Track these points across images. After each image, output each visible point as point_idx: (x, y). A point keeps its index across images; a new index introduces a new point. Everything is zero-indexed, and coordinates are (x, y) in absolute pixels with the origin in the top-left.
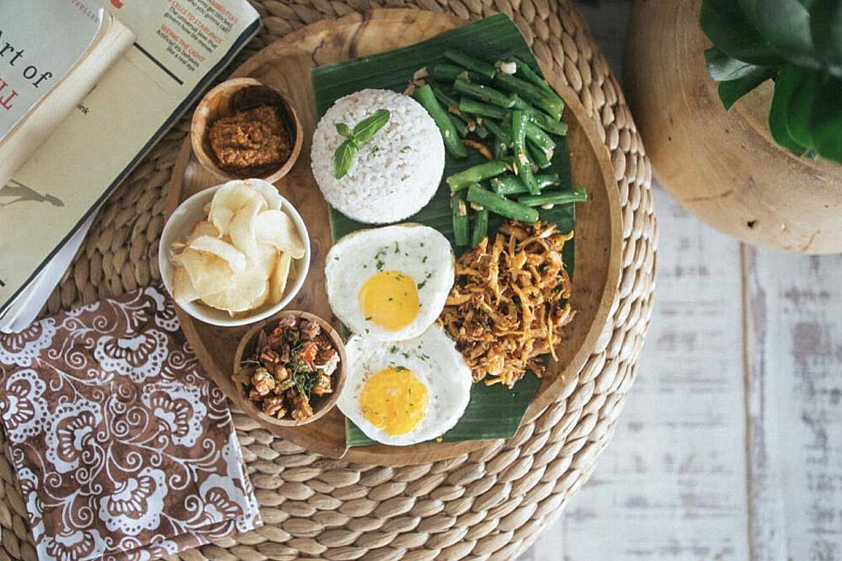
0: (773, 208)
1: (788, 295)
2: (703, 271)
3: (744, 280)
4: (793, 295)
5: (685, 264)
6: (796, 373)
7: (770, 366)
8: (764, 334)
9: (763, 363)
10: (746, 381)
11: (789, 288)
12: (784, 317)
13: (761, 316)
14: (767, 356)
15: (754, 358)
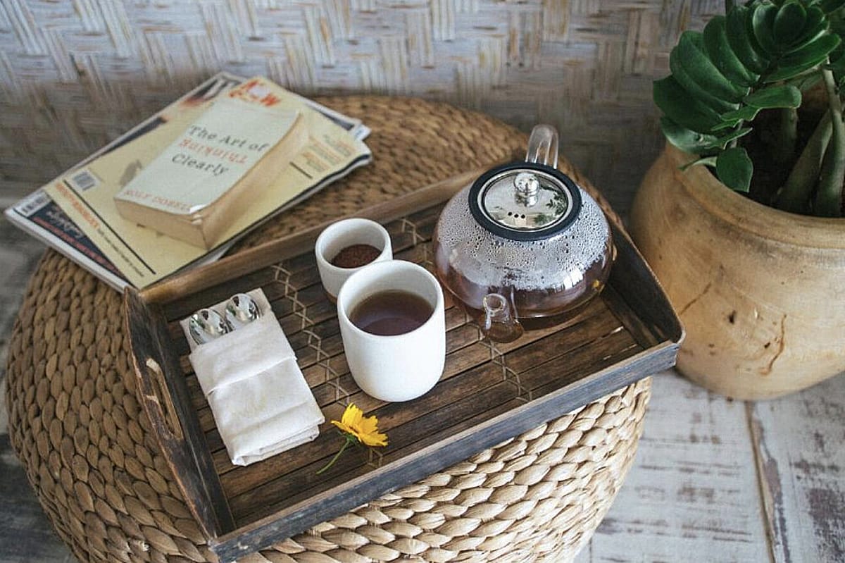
0: (743, 293)
1: (798, 465)
2: (716, 440)
3: (755, 450)
4: (803, 465)
5: (699, 433)
6: (817, 533)
7: (789, 524)
8: (780, 495)
9: (783, 520)
10: (768, 534)
11: (798, 460)
12: (797, 483)
13: (775, 481)
14: (786, 515)
15: (773, 514)
